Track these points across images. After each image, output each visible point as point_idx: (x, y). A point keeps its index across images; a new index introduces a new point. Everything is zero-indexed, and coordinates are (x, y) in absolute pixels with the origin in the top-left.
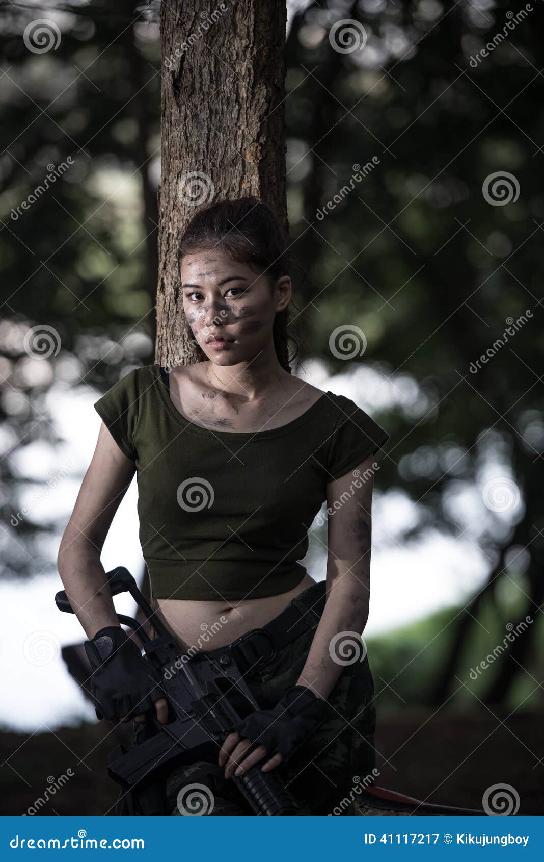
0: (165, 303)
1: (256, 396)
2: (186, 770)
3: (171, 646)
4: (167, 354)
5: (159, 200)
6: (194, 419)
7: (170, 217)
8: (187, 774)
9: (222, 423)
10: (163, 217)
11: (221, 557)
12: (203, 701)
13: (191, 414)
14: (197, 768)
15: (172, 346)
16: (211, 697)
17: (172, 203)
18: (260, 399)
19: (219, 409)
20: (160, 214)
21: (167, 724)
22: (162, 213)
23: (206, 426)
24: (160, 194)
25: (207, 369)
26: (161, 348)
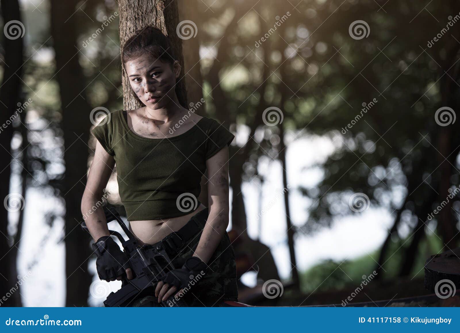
0: (125, 81)
1: (168, 121)
2: (141, 300)
3: (135, 243)
4: (128, 105)
5: (119, 32)
6: (139, 133)
7: (125, 40)
8: (141, 302)
9: (152, 134)
10: (121, 40)
11: (156, 199)
12: (148, 267)
13: (138, 131)
14: (146, 299)
15: (130, 101)
16: (152, 266)
17: (124, 33)
18: (170, 122)
19: (150, 128)
20: (120, 39)
21: (132, 279)
22: (121, 38)
23: (144, 136)
24: (119, 29)
25: (145, 110)
26: (125, 103)
